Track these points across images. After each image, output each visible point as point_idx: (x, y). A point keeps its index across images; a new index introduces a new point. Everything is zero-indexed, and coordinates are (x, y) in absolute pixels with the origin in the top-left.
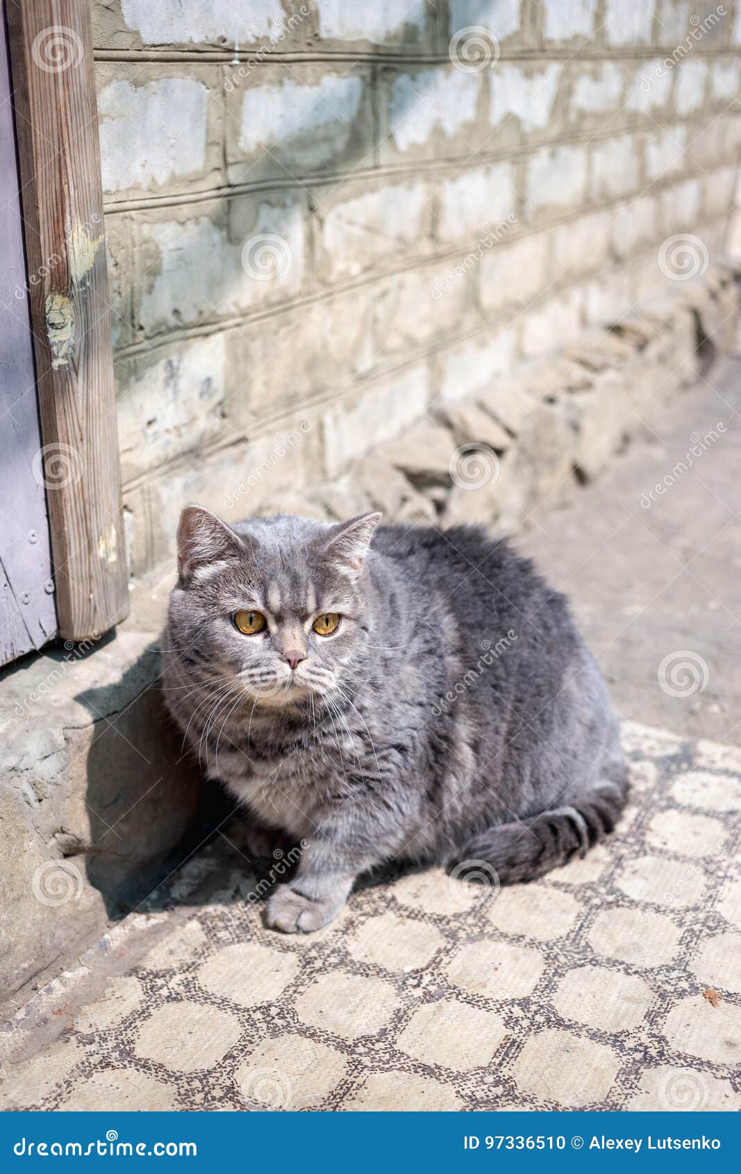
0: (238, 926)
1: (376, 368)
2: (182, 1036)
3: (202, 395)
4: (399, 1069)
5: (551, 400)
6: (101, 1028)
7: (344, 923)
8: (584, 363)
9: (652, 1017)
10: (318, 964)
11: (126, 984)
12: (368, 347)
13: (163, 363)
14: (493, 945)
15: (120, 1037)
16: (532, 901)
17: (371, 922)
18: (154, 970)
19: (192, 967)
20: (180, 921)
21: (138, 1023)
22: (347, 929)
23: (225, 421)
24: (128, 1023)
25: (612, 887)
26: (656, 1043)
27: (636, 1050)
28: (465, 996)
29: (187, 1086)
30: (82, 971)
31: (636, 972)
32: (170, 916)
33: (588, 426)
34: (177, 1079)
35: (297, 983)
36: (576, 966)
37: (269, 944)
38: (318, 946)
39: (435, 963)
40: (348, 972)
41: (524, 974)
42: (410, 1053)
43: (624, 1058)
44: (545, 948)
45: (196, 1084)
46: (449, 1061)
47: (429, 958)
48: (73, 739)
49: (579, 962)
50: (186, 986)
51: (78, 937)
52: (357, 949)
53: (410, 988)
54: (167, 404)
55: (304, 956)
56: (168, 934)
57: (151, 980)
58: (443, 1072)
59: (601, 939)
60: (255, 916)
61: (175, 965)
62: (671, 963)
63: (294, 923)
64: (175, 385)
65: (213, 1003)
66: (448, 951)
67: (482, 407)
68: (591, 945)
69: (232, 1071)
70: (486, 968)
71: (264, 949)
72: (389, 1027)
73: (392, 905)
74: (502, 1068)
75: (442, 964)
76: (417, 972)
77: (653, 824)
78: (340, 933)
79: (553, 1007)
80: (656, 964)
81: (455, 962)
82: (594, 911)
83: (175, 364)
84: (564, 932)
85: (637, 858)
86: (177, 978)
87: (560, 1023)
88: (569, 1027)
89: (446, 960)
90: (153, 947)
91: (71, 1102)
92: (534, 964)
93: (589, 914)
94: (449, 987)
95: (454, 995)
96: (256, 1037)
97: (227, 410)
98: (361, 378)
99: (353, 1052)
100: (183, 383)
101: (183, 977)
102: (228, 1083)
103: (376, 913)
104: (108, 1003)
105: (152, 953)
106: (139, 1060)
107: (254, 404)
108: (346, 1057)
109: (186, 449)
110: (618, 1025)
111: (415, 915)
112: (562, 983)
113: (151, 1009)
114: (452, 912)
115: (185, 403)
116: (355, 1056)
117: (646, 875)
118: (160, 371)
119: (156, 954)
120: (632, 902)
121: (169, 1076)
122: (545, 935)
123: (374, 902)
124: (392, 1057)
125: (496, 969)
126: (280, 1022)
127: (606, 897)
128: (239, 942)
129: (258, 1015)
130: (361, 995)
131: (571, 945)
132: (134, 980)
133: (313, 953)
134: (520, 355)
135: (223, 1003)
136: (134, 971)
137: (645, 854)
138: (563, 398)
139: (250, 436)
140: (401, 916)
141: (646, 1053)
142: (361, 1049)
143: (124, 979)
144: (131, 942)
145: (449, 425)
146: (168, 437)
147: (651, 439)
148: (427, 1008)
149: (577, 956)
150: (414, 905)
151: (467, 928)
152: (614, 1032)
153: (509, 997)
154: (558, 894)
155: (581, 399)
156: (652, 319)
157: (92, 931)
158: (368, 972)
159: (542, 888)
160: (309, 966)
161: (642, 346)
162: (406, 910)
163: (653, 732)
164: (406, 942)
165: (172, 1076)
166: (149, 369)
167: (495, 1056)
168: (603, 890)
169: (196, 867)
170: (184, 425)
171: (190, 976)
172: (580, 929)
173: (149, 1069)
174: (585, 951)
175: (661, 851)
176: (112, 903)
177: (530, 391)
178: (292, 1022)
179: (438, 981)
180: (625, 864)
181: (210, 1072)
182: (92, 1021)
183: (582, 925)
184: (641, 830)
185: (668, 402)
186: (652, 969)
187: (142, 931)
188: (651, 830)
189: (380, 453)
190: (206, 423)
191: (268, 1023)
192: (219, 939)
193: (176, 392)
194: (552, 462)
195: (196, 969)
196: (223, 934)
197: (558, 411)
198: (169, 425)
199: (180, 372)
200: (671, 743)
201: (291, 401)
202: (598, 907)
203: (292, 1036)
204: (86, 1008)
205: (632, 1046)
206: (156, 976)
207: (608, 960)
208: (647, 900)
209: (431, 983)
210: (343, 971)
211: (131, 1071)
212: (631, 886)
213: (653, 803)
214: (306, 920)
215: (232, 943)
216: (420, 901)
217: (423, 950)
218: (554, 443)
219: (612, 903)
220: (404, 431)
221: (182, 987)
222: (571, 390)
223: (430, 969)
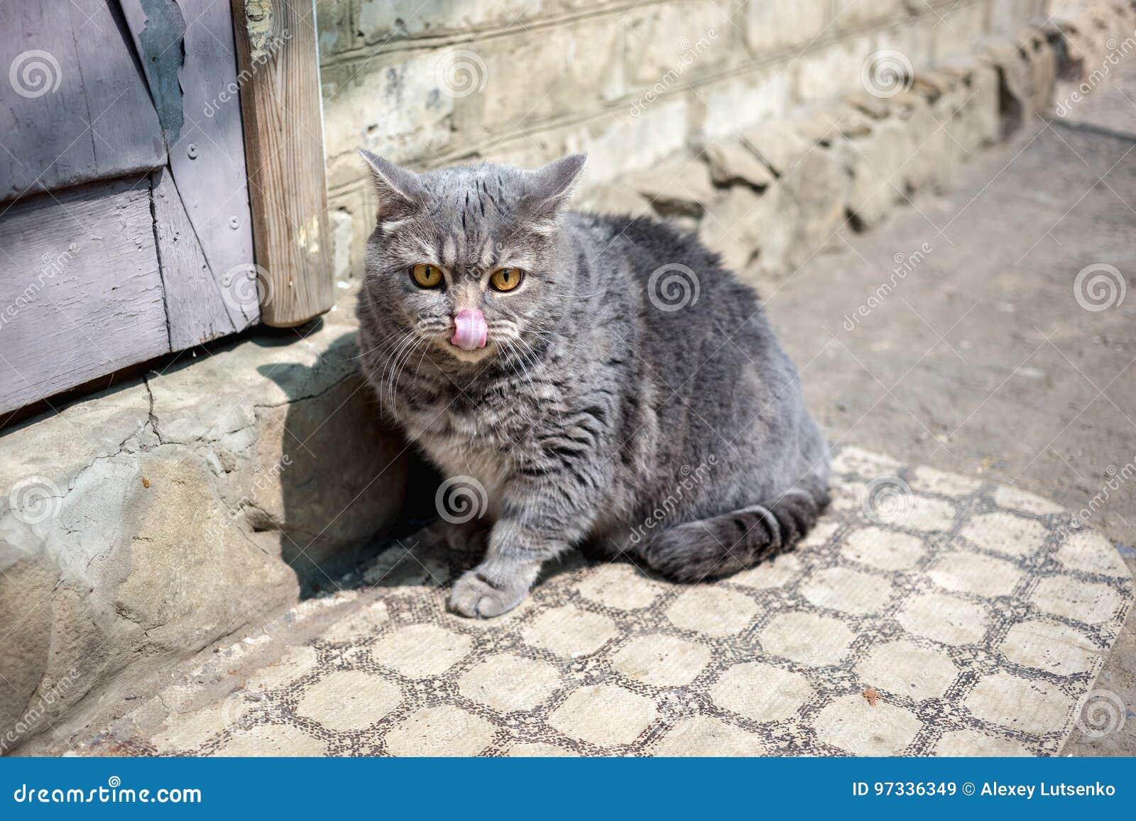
0: (421, 609)
1: (626, 97)
2: (344, 700)
3: (428, 106)
4: (545, 742)
5: (825, 144)
6: (269, 689)
7: (524, 611)
8: (863, 110)
9: (805, 711)
10: (490, 646)
11: (302, 652)
12: (618, 73)
13: (385, 71)
14: (664, 638)
15: (285, 698)
16: (712, 601)
17: (550, 612)
18: (332, 642)
19: (371, 641)
20: (369, 601)
21: (305, 687)
22: (526, 617)
23: (456, 135)
24: (296, 686)
25: (795, 593)
26: (803, 735)
27: (782, 739)
28: (624, 681)
29: (337, 743)
30: (265, 639)
31: (799, 670)
32: (359, 596)
33: (864, 171)
34: (330, 736)
35: (467, 661)
36: (741, 661)
37: (448, 626)
38: (495, 631)
39: (604, 651)
40: (517, 654)
41: (688, 665)
42: (559, 728)
43: (768, 746)
44: (714, 643)
45: (348, 742)
46: (595, 737)
47: (599, 646)
48: (263, 416)
49: (745, 658)
50: (359, 658)
51: (266, 609)
52: (530, 636)
53: (573, 672)
54: (390, 111)
55: (478, 639)
56: (354, 612)
57: (327, 652)
58: (586, 747)
59: (770, 640)
60: (440, 601)
61: (353, 639)
62: (838, 664)
63: (473, 607)
64: (399, 94)
65: (381, 673)
66: (618, 641)
67: (746, 145)
68: (762, 643)
69: (384, 733)
70: (652, 658)
71: (441, 630)
72: (545, 705)
73: (575, 598)
74: (645, 747)
75: (610, 652)
76: (584, 657)
77: (850, 539)
78: (518, 620)
79: (708, 696)
80: (822, 664)
81: (623, 651)
82: (771, 613)
83: (398, 72)
84: (736, 631)
85: (826, 568)
86: (352, 651)
87: (713, 711)
88: (721, 715)
89: (614, 649)
90: (335, 622)
91: (227, 749)
92: (701, 657)
93: (766, 616)
94: (611, 673)
95: (614, 680)
96: (414, 705)
97: (457, 124)
98: (611, 106)
99: (504, 724)
100: (408, 93)
101: (357, 650)
102: (378, 743)
103: (558, 604)
104: (282, 667)
105: (334, 627)
106: (299, 718)
107: (488, 120)
108: (496, 728)
109: (411, 157)
110: (769, 716)
111: (595, 608)
112: (724, 676)
113: (321, 676)
114: (631, 608)
115: (409, 112)
116: (504, 728)
117: (832, 584)
118: (382, 78)
119: (337, 628)
120: (812, 607)
121: (324, 733)
122: (716, 631)
123: (558, 595)
124: (540, 730)
125: (662, 660)
126: (440, 694)
127: (787, 601)
128: (419, 622)
129: (422, 687)
130: (523, 676)
131: (741, 642)
132: (311, 649)
133: (488, 637)
134: (795, 98)
135: (390, 675)
136: (313, 642)
137: (836, 564)
138: (839, 143)
139: (482, 152)
140: (581, 608)
141: (791, 742)
142: (513, 722)
143: (301, 648)
144: (316, 617)
145: (706, 159)
146: (390, 143)
147: (940, 192)
148: (585, 689)
149: (745, 653)
150: (596, 599)
151: (642, 622)
152: (764, 722)
153: (667, 684)
154: (741, 596)
155: (857, 145)
156: (949, 72)
157: (281, 604)
158: (536, 655)
159: (725, 591)
160: (480, 647)
161: (933, 98)
162: (587, 603)
163: (873, 457)
164: (580, 632)
165: (325, 734)
166: (369, 75)
167: (641, 735)
168: (785, 595)
169: (395, 555)
170: (410, 134)
171: (364, 649)
172: (754, 629)
173: (306, 726)
174: (754, 647)
175: (853, 563)
176: (305, 581)
177: (801, 133)
178: (451, 694)
179: (602, 666)
180: (813, 573)
181: (362, 732)
182: (262, 682)
183: (756, 625)
184: (837, 544)
185: (965, 159)
186: (817, 669)
187: (329, 608)
188: (847, 544)
189: (629, 181)
190: (433, 134)
191: (429, 694)
192: (401, 619)
193: (399, 100)
194: (822, 205)
195: (372, 643)
196: (406, 615)
197: (833, 155)
198: (392, 132)
199: (404, 82)
200: (889, 467)
201: (530, 121)
202: (776, 610)
203: (449, 706)
204: (260, 671)
205: (779, 735)
206: (333, 647)
207: (775, 658)
208: (828, 606)
209: (595, 668)
210: (512, 653)
211: (289, 727)
212: (814, 593)
213: (857, 520)
214: (485, 606)
215: (413, 623)
216: (603, 596)
217: (594, 640)
218: (824, 185)
219: (791, 607)
220: (658, 161)
221: (355, 658)
222: (848, 135)
223: (597, 656)
